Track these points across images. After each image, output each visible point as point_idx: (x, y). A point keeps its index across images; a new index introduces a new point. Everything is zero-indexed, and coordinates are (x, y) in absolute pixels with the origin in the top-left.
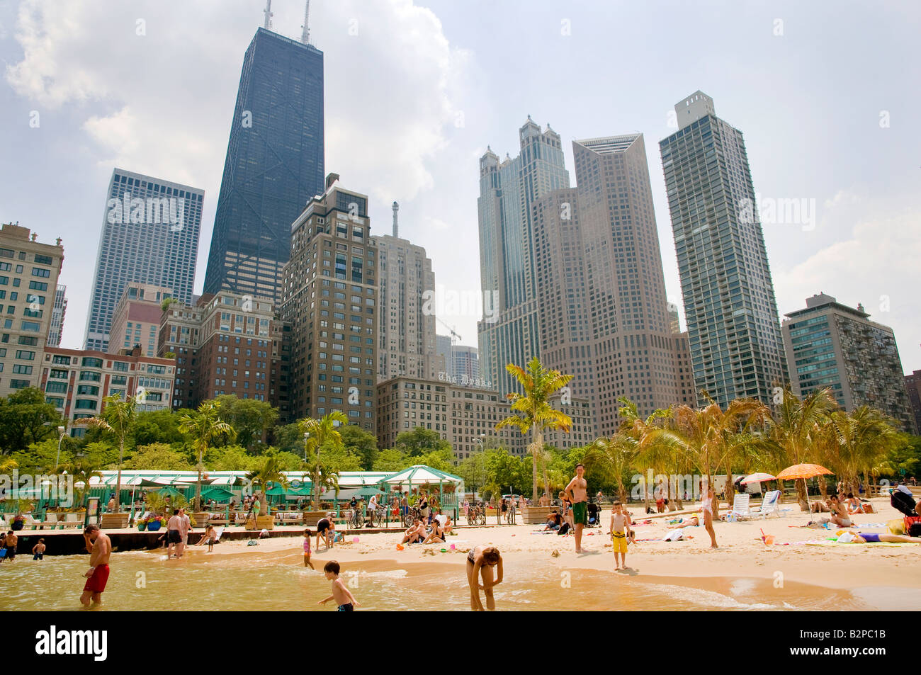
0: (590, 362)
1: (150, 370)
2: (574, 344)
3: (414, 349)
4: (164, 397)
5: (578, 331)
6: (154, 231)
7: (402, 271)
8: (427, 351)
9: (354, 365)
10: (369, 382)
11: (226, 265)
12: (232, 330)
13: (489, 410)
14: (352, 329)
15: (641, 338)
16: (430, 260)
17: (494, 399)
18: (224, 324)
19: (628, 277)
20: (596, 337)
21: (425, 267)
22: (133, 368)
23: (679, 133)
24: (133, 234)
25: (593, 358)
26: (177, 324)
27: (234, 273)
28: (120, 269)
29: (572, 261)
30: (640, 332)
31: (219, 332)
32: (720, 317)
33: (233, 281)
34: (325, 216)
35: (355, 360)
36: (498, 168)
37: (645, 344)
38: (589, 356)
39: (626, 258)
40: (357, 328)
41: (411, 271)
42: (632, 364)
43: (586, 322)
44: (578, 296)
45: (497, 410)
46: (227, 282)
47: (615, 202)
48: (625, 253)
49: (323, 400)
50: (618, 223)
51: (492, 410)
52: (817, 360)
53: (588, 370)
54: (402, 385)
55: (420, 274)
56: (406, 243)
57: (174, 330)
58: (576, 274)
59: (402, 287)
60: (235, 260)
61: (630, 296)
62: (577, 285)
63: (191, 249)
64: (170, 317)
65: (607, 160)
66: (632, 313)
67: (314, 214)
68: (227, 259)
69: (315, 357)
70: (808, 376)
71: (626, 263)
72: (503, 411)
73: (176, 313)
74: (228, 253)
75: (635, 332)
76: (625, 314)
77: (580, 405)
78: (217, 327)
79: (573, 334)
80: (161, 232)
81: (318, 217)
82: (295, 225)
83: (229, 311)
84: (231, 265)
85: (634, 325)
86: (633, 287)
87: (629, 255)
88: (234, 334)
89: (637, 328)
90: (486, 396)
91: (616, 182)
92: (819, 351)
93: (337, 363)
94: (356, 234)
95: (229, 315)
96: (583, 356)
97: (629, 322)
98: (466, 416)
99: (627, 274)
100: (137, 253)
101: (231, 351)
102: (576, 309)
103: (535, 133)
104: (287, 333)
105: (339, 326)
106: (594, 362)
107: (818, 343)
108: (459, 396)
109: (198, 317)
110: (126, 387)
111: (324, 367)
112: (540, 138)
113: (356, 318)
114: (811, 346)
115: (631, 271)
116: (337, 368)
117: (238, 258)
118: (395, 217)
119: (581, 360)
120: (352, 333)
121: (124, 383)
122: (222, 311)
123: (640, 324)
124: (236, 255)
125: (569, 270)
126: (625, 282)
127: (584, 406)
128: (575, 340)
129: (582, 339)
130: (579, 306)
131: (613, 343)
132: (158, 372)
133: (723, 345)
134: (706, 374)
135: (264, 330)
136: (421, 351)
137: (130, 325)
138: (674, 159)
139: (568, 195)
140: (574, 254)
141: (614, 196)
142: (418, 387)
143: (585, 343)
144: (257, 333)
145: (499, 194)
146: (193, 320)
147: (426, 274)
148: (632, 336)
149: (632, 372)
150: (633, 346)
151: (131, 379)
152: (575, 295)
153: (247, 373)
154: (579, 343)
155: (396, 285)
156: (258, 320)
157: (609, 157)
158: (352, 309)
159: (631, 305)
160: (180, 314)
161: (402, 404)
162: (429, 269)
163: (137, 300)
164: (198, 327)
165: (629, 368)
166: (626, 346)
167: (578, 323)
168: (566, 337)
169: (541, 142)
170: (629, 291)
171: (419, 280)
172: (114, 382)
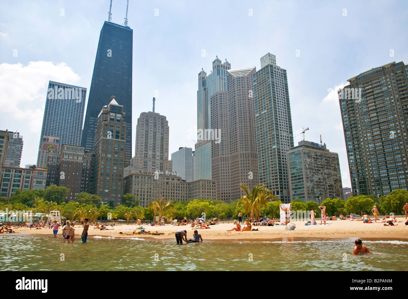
0: (228, 164)
1: (38, 173)
2: (223, 156)
3: (159, 158)
4: (43, 183)
5: (224, 151)
6: (66, 106)
7: (155, 126)
8: (164, 159)
9: (115, 170)
10: (120, 176)
11: (90, 123)
12: (68, 158)
13: (177, 184)
14: (114, 157)
15: (247, 155)
16: (168, 121)
17: (179, 180)
18: (66, 157)
19: (243, 129)
20: (231, 154)
21: (165, 124)
22: (33, 173)
23: (262, 70)
24: (57, 108)
25: (230, 162)
26: (52, 156)
27: (93, 126)
28: (52, 123)
29: (223, 122)
30: (247, 152)
31: (64, 159)
32: (268, 148)
33: (93, 129)
34: (107, 114)
35: (115, 168)
36: (205, 78)
37: (248, 157)
38: (228, 161)
39: (243, 121)
40: (116, 156)
41: (159, 125)
42: (243, 165)
43: (228, 147)
44: (225, 136)
45: (180, 184)
46: (90, 130)
47: (240, 97)
48: (243, 119)
49: (102, 182)
50: (241, 106)
51: (178, 184)
52: (297, 168)
53: (227, 167)
54: (134, 176)
55: (163, 127)
56: (158, 114)
57: (51, 158)
58: (225, 127)
59: (155, 133)
60: (94, 121)
61: (244, 137)
62: (225, 132)
63: (81, 113)
64: (49, 153)
65: (238, 79)
66: (244, 144)
67: (103, 113)
68: (90, 120)
69: (100, 167)
70: (294, 174)
71: (243, 123)
72: (183, 184)
73: (52, 152)
74: (91, 118)
75: (244, 152)
76: (241, 144)
77: (211, 183)
78: (63, 158)
79: (222, 152)
80: (68, 107)
81: (104, 115)
82: (99, 116)
83: (67, 152)
84: (92, 123)
85: (244, 149)
86: (245, 133)
87: (244, 120)
88: (69, 160)
89: (246, 150)
90: (175, 179)
91: (241, 89)
92: (298, 164)
93: (108, 169)
94: (118, 120)
95: (67, 154)
96: (226, 161)
97: (243, 148)
98: (166, 187)
99: (243, 128)
100: (59, 116)
101: (68, 166)
102: (224, 142)
103: (218, 63)
104: (93, 157)
105: (109, 156)
106: (230, 164)
107: (298, 161)
108: (164, 179)
109: (60, 153)
110: (30, 180)
111: (103, 170)
112: (220, 66)
113: (116, 153)
114: (295, 162)
115: (245, 126)
116: (108, 171)
117: (95, 120)
118: (154, 104)
119: (225, 163)
120: (115, 158)
121: (29, 178)
122: (65, 152)
123: (247, 149)
124: (94, 118)
125: (222, 125)
126: (242, 131)
127: (213, 183)
128: (223, 154)
129: (226, 154)
130: (225, 140)
131: (236, 156)
132: (41, 174)
133: (268, 160)
134: (263, 171)
135: (80, 158)
136: (162, 159)
137: (43, 152)
138: (257, 82)
139: (224, 94)
140: (224, 119)
141: (240, 95)
142: (140, 177)
143: (227, 156)
144: (78, 159)
145: (205, 89)
146: (58, 154)
147: (165, 127)
148: (243, 154)
149: (243, 168)
150: (243, 157)
151: (32, 177)
152: (224, 136)
153: (74, 174)
154: (224, 156)
155: (152, 132)
156: (78, 155)
157: (239, 78)
158: (115, 149)
159: (244, 141)
160: (53, 152)
161: (133, 184)
162: (167, 125)
163: (46, 143)
164: (60, 156)
165: (241, 167)
166: (241, 158)
167: (224, 148)
168: (220, 154)
169: (221, 68)
170: (244, 135)
171: (162, 130)
172: (26, 178)
